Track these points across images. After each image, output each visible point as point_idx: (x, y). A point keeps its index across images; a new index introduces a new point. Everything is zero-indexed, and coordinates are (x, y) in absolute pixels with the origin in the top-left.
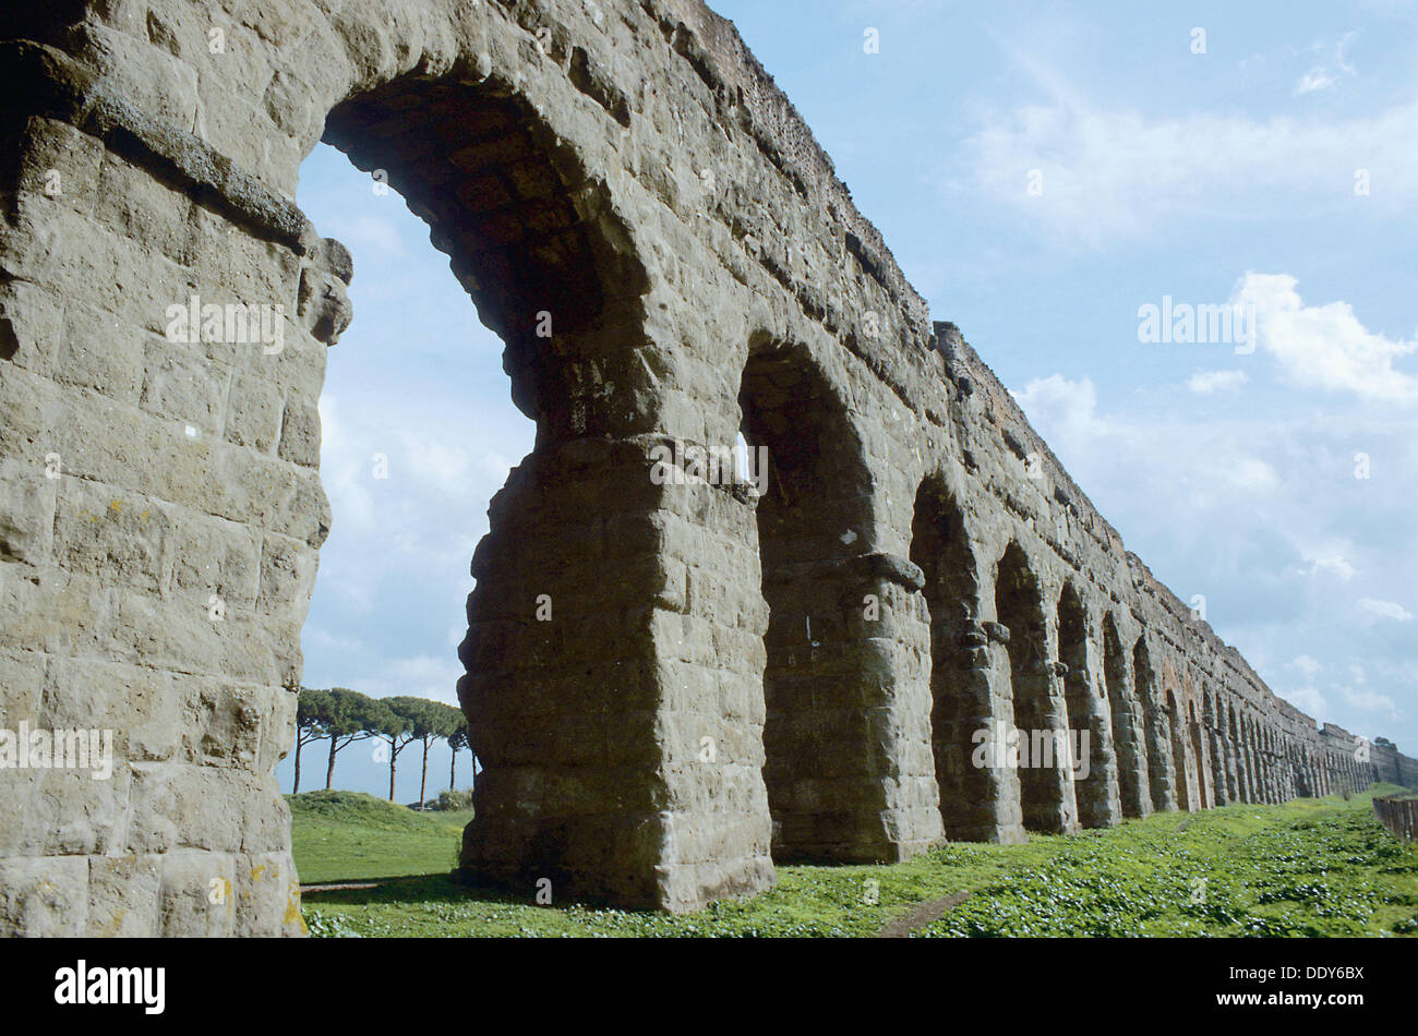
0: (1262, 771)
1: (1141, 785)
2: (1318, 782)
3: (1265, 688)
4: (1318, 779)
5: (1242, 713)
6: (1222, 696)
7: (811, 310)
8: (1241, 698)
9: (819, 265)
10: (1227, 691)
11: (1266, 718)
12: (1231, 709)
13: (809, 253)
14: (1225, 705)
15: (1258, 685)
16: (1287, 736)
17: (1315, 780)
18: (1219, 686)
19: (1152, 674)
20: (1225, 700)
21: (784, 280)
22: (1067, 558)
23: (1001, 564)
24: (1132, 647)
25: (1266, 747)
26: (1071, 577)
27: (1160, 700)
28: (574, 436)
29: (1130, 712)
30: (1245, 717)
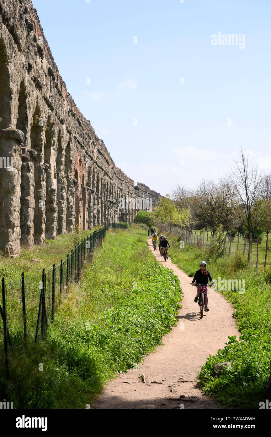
0: (107, 212)
1: (63, 223)
2: (131, 218)
4: (131, 215)
5: (102, 179)
6: (96, 170)
8: (103, 170)
10: (98, 168)
11: (111, 180)
12: (98, 177)
14: (96, 175)
15: (110, 161)
17: (129, 217)
18: (95, 165)
19: (71, 161)
20: (96, 173)
24: (65, 148)
25: (110, 199)
27: (72, 176)
29: (62, 184)
30: (103, 181)
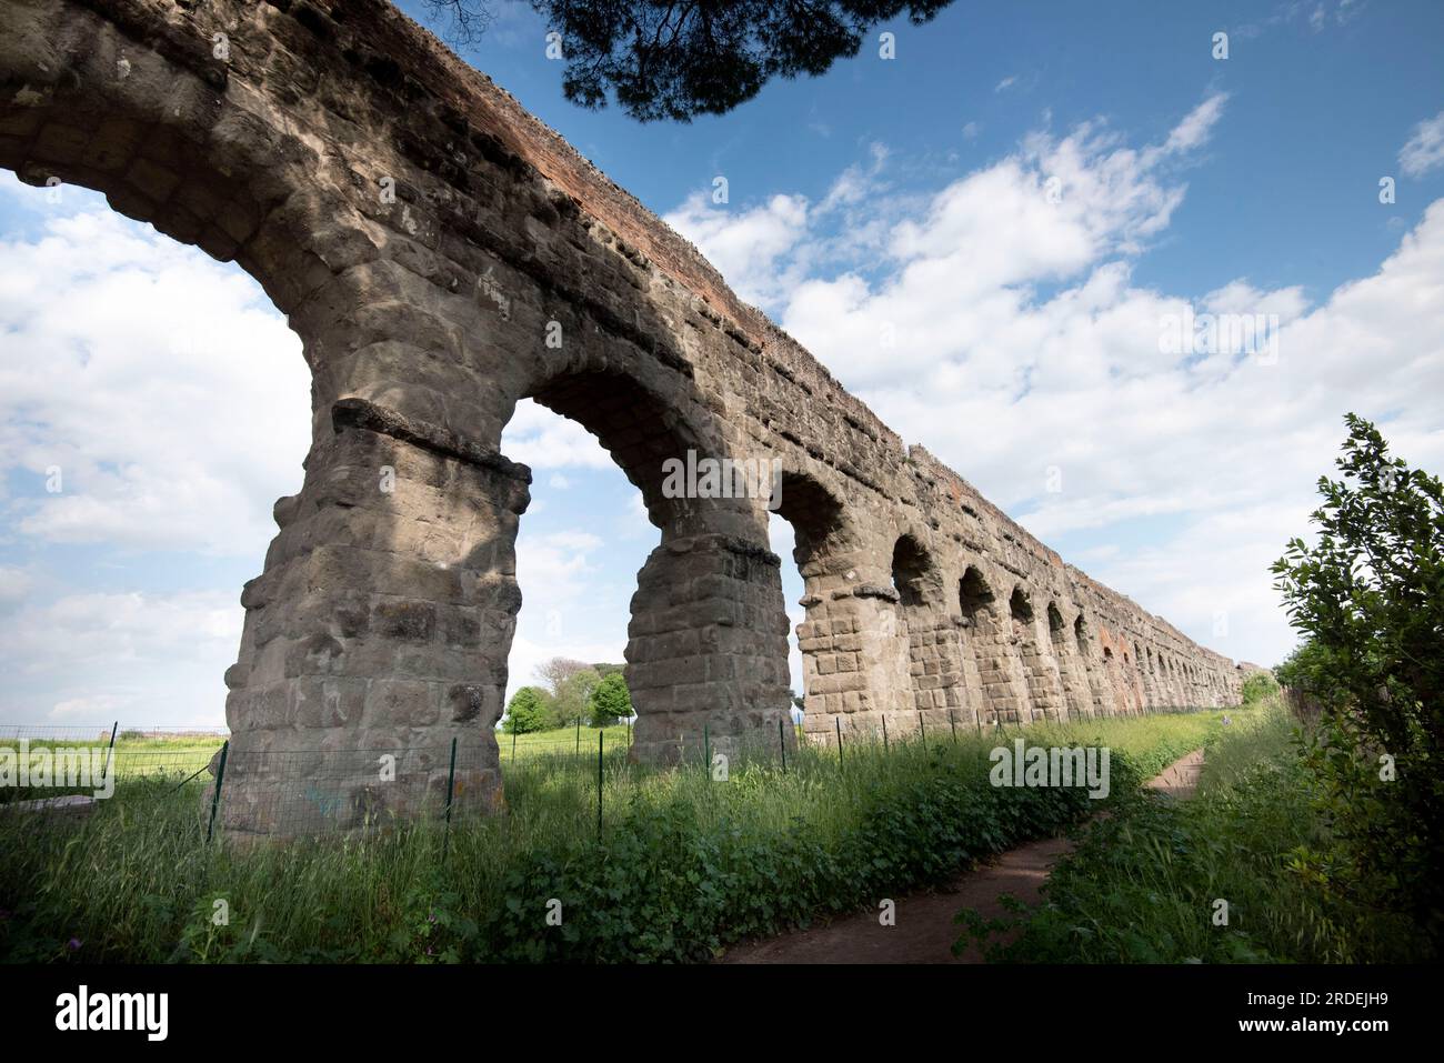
3: (1188, 640)
6: (1151, 649)
7: (815, 454)
8: (1168, 649)
9: (820, 429)
10: (1155, 645)
11: (1191, 661)
13: (813, 424)
14: (1154, 654)
15: (1182, 640)
16: (1211, 672)
18: (1148, 643)
19: (1091, 638)
20: (1154, 651)
21: (797, 442)
22: (1016, 572)
23: (962, 581)
24: (1073, 623)
26: (1018, 585)
28: (676, 537)
